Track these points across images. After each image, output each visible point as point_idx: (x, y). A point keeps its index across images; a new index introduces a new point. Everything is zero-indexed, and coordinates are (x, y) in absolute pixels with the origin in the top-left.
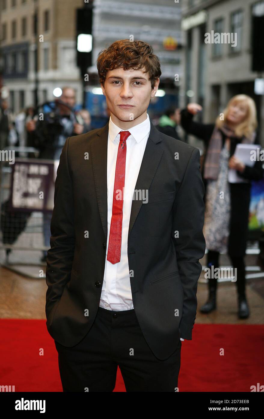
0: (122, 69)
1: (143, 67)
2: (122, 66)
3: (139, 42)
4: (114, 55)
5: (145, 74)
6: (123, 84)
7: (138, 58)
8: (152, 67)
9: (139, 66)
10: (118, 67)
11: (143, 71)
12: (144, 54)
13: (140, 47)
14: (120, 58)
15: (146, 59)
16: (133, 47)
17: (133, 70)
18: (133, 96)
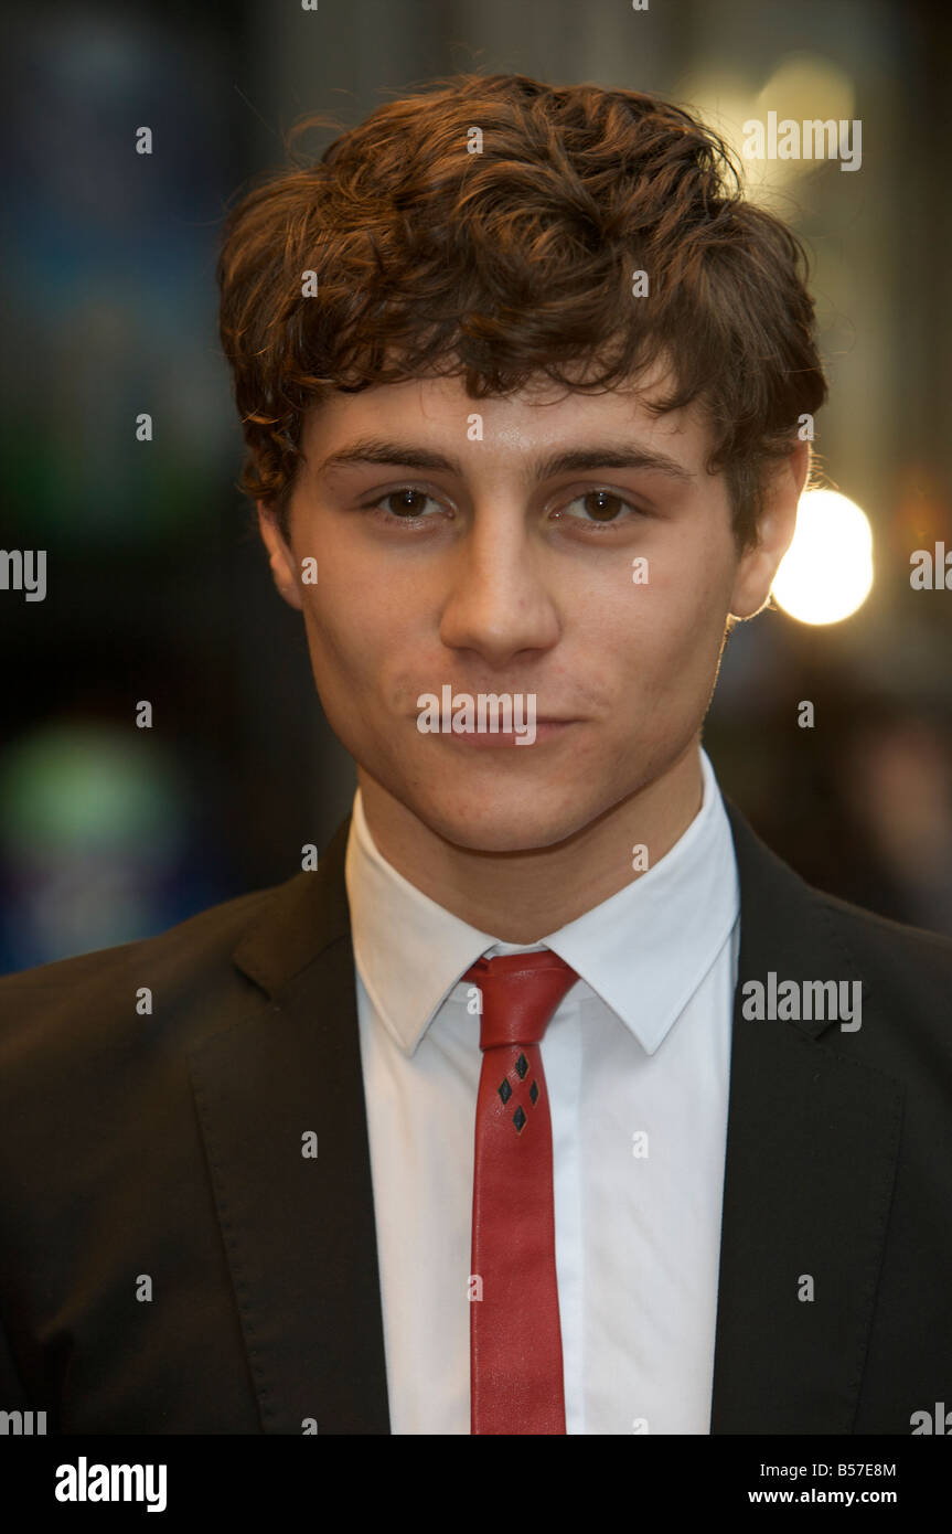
0: (457, 382)
1: (651, 360)
2: (454, 358)
3: (609, 99)
4: (378, 256)
5: (668, 423)
6: (461, 523)
7: (597, 280)
8: (736, 339)
9: (611, 349)
10: (418, 366)
11: (651, 397)
12: (659, 234)
13: (615, 161)
14: (434, 287)
15: (675, 282)
16: (550, 173)
17: (556, 392)
18: (561, 625)
